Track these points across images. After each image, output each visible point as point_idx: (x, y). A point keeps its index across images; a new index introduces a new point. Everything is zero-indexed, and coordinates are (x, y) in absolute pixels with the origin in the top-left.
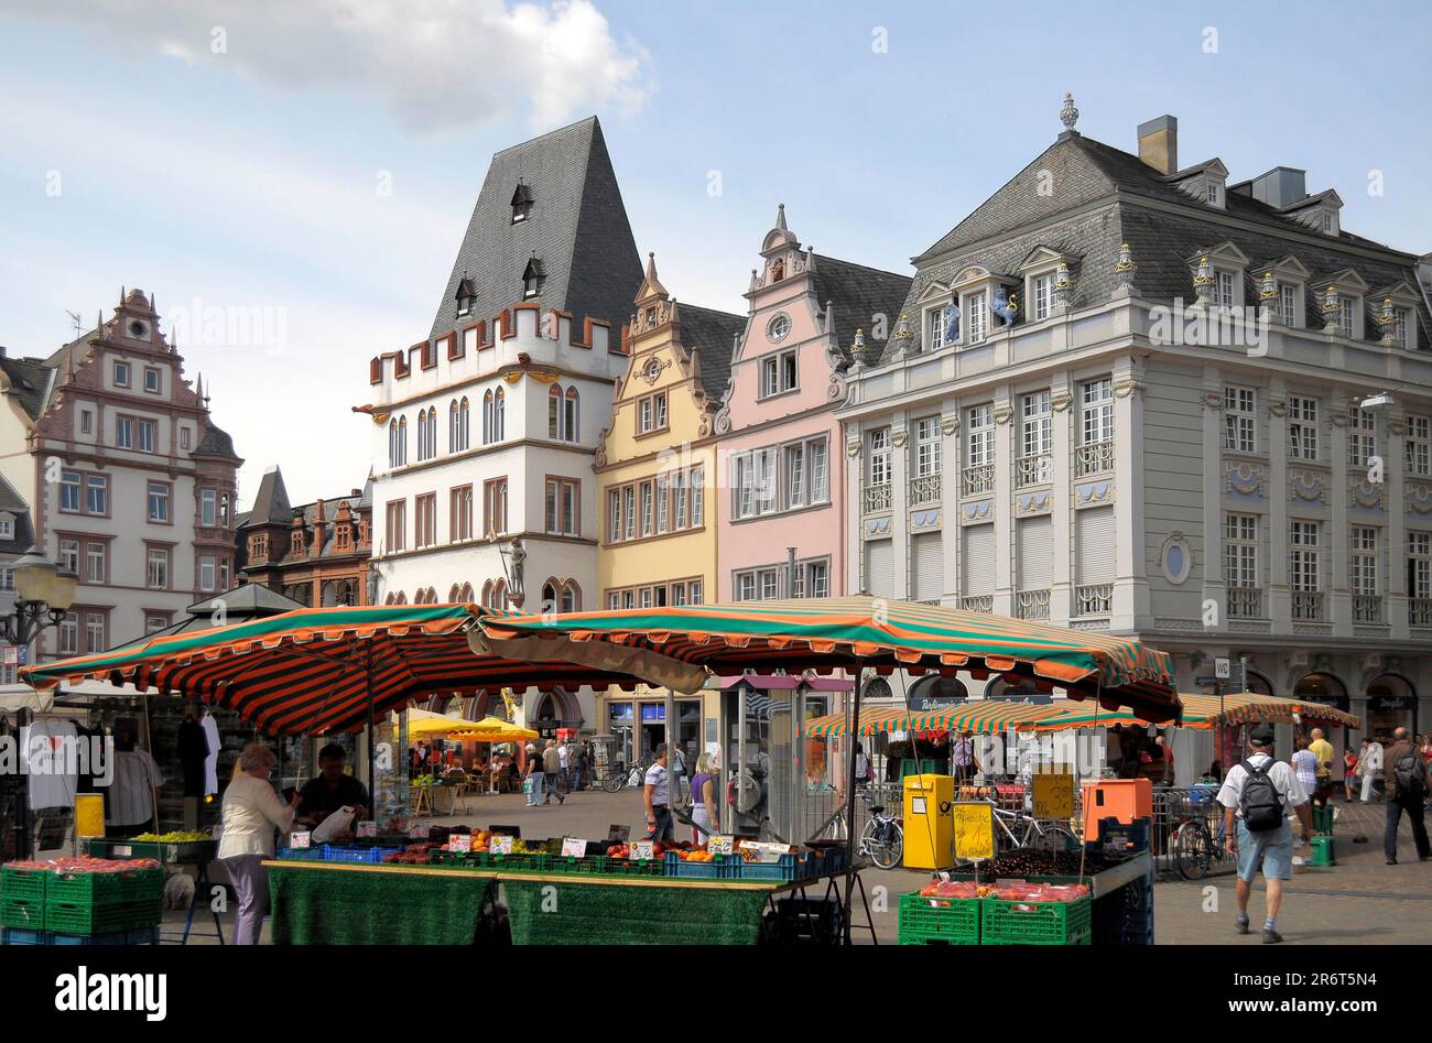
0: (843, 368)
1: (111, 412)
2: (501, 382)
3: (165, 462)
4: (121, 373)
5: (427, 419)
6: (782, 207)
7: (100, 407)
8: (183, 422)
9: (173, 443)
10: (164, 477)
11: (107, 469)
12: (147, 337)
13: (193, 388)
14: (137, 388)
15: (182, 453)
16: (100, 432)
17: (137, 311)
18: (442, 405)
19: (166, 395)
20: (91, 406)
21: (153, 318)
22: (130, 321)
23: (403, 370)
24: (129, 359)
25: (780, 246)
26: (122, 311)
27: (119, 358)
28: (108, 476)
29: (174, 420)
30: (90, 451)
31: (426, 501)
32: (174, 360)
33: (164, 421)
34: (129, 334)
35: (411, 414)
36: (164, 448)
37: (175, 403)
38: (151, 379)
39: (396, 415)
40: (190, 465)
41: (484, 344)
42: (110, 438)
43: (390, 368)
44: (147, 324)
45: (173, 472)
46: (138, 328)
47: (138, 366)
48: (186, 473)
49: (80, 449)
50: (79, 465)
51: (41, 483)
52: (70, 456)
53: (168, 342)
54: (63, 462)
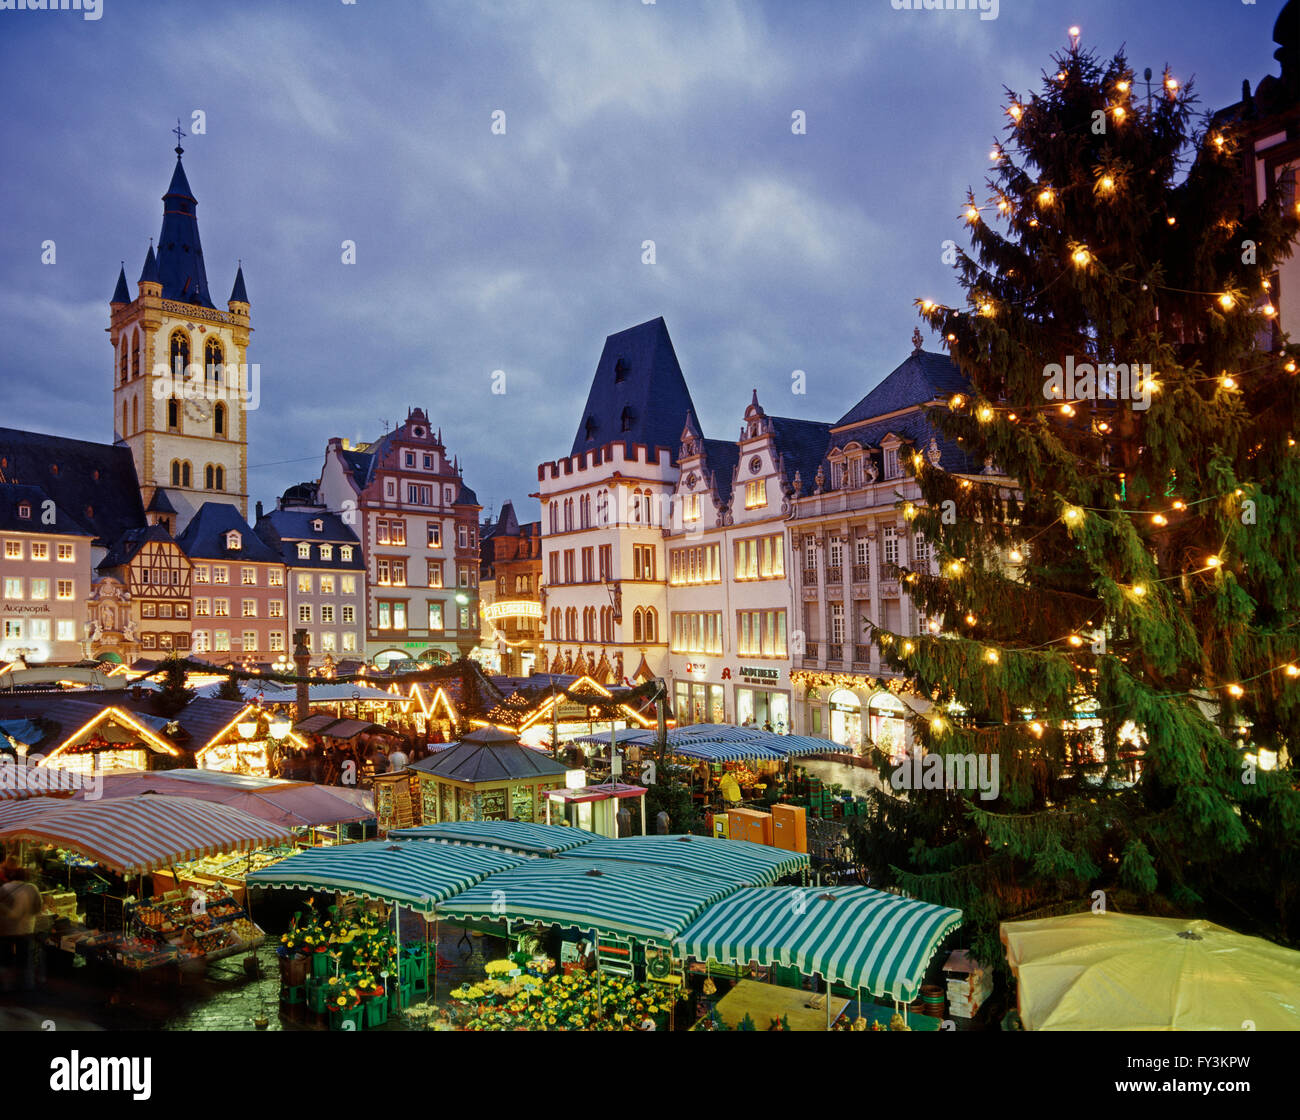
0: (789, 495)
1: (404, 482)
2: (606, 486)
3: (437, 510)
4: (410, 459)
5: (569, 503)
6: (756, 391)
7: (399, 480)
8: (447, 486)
9: (441, 499)
10: (437, 519)
11: (404, 517)
12: (424, 436)
13: (452, 465)
14: (420, 467)
15: (447, 504)
16: (399, 494)
17: (418, 418)
18: (576, 497)
19: (437, 470)
20: (393, 480)
21: (428, 424)
22: (414, 426)
23: (555, 474)
24: (414, 450)
25: (755, 413)
26: (410, 422)
27: (408, 449)
28: (405, 521)
29: (441, 485)
30: (394, 506)
31: (570, 554)
32: (441, 449)
33: (436, 486)
34: (414, 435)
35: (561, 500)
36: (436, 502)
37: (442, 474)
38: (428, 462)
39: (553, 500)
40: (452, 511)
41: (597, 462)
42: (405, 498)
43: (548, 471)
44: (424, 428)
45: (442, 515)
46: (419, 432)
47: (420, 454)
48: (450, 516)
49: (387, 505)
50: (388, 515)
51: (366, 527)
52: (382, 509)
53: (437, 437)
54: (378, 514)
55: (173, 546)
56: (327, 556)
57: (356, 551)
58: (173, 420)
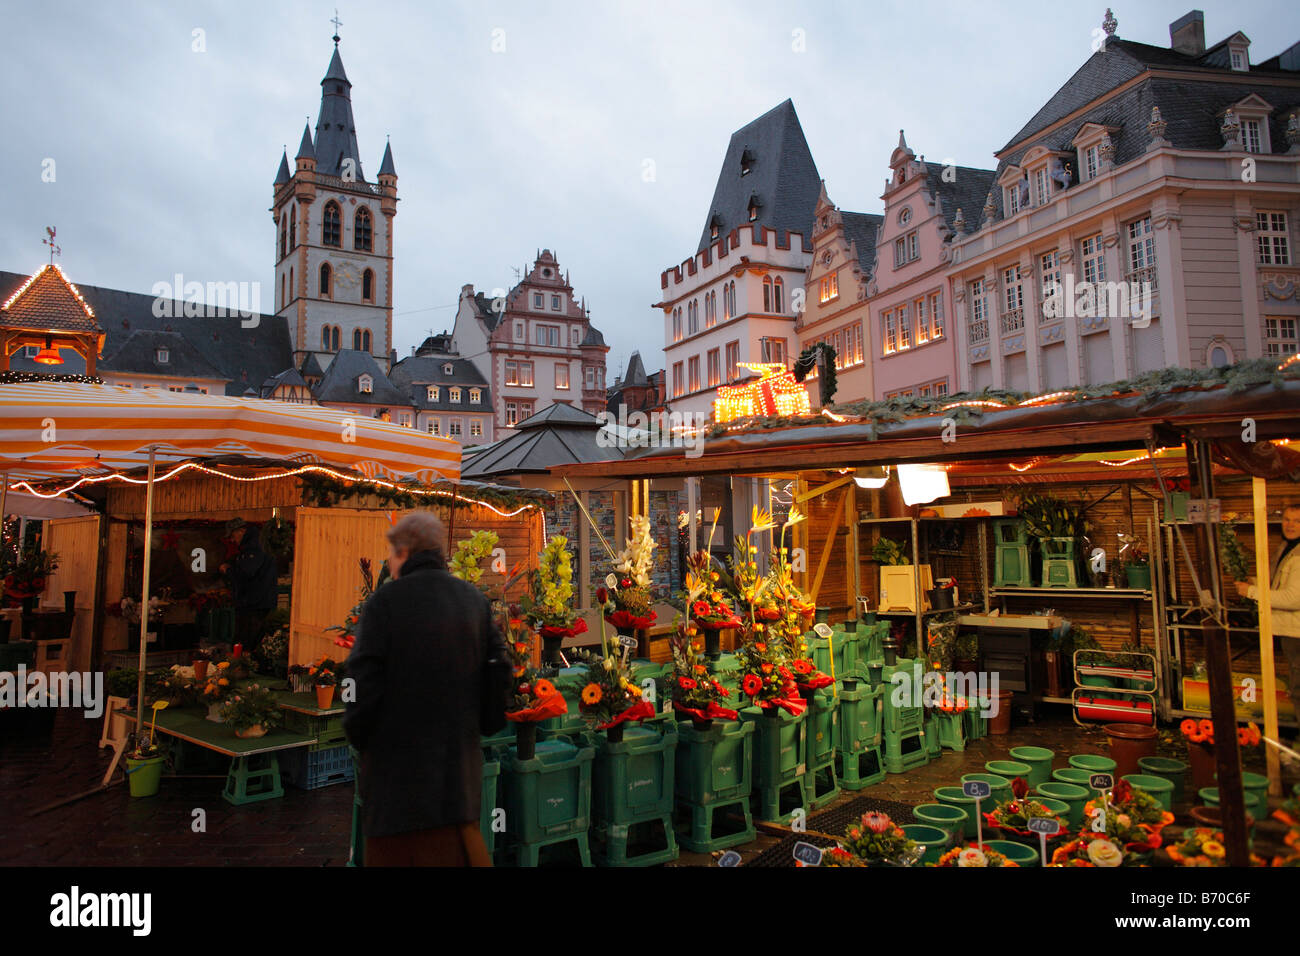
0: (948, 239)
1: (533, 323)
2: (733, 277)
3: (564, 351)
4: (539, 299)
5: (693, 307)
6: (902, 132)
7: (527, 321)
8: (575, 326)
9: (569, 340)
10: (564, 361)
11: (532, 358)
12: (552, 278)
13: (580, 305)
14: (548, 309)
15: (574, 346)
16: (527, 336)
17: (546, 262)
18: (701, 297)
19: (564, 312)
20: (522, 321)
21: (556, 266)
22: (543, 268)
23: (679, 279)
24: (543, 292)
25: (902, 159)
26: (538, 263)
27: (537, 291)
28: (533, 362)
29: (569, 326)
30: (522, 348)
31: (694, 360)
32: (569, 290)
33: (563, 326)
34: (542, 276)
35: (684, 305)
36: (564, 343)
37: (569, 315)
38: (556, 301)
39: (676, 307)
40: (579, 353)
41: (723, 254)
42: (533, 339)
43: (671, 277)
44: (552, 270)
45: (570, 358)
46: (547, 273)
47: (548, 295)
48: (577, 357)
49: (516, 347)
50: (516, 357)
51: (495, 369)
52: (511, 352)
53: (564, 278)
54: (507, 356)
55: (305, 390)
56: (456, 399)
57: (485, 394)
58: (325, 287)
